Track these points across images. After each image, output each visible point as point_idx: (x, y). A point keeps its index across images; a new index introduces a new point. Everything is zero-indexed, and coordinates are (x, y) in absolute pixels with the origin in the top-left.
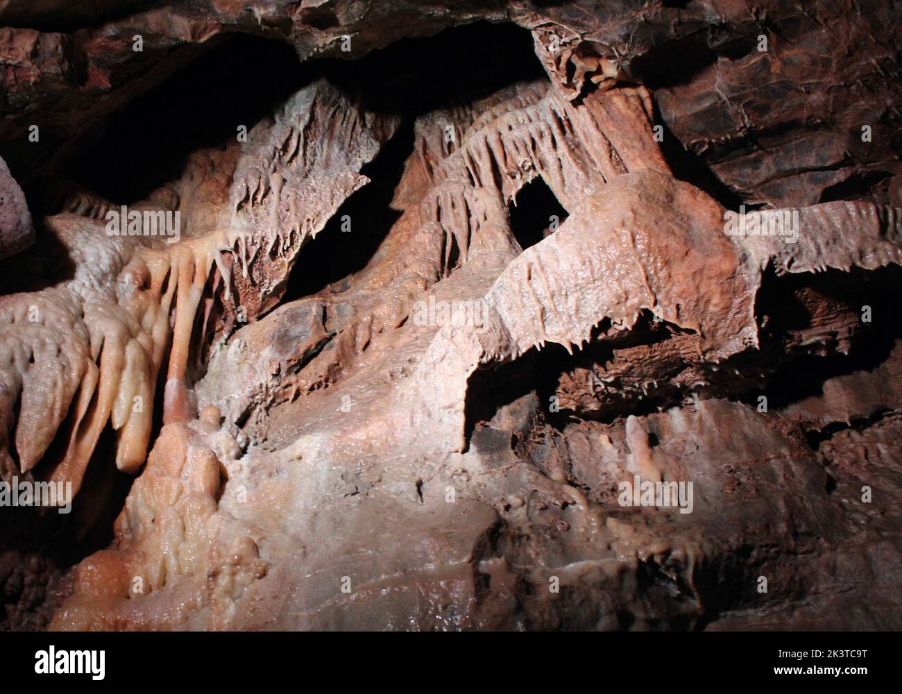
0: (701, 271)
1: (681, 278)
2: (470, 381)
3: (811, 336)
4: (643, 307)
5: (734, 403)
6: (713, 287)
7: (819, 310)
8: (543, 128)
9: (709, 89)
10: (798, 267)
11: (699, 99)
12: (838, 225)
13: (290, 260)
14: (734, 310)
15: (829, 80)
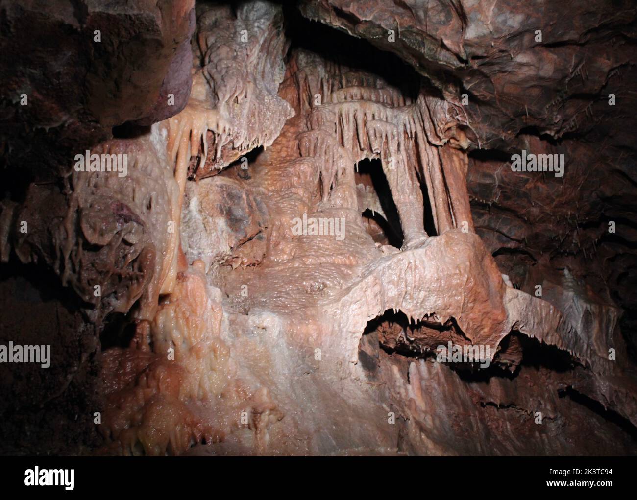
0: (487, 313)
1: (477, 311)
2: (368, 323)
3: (505, 359)
4: (454, 316)
5: (452, 372)
6: (489, 323)
7: (512, 347)
8: (395, 133)
9: (492, 173)
10: (524, 330)
11: (485, 175)
12: (544, 315)
13: (243, 154)
14: (491, 339)
15: (547, 208)
